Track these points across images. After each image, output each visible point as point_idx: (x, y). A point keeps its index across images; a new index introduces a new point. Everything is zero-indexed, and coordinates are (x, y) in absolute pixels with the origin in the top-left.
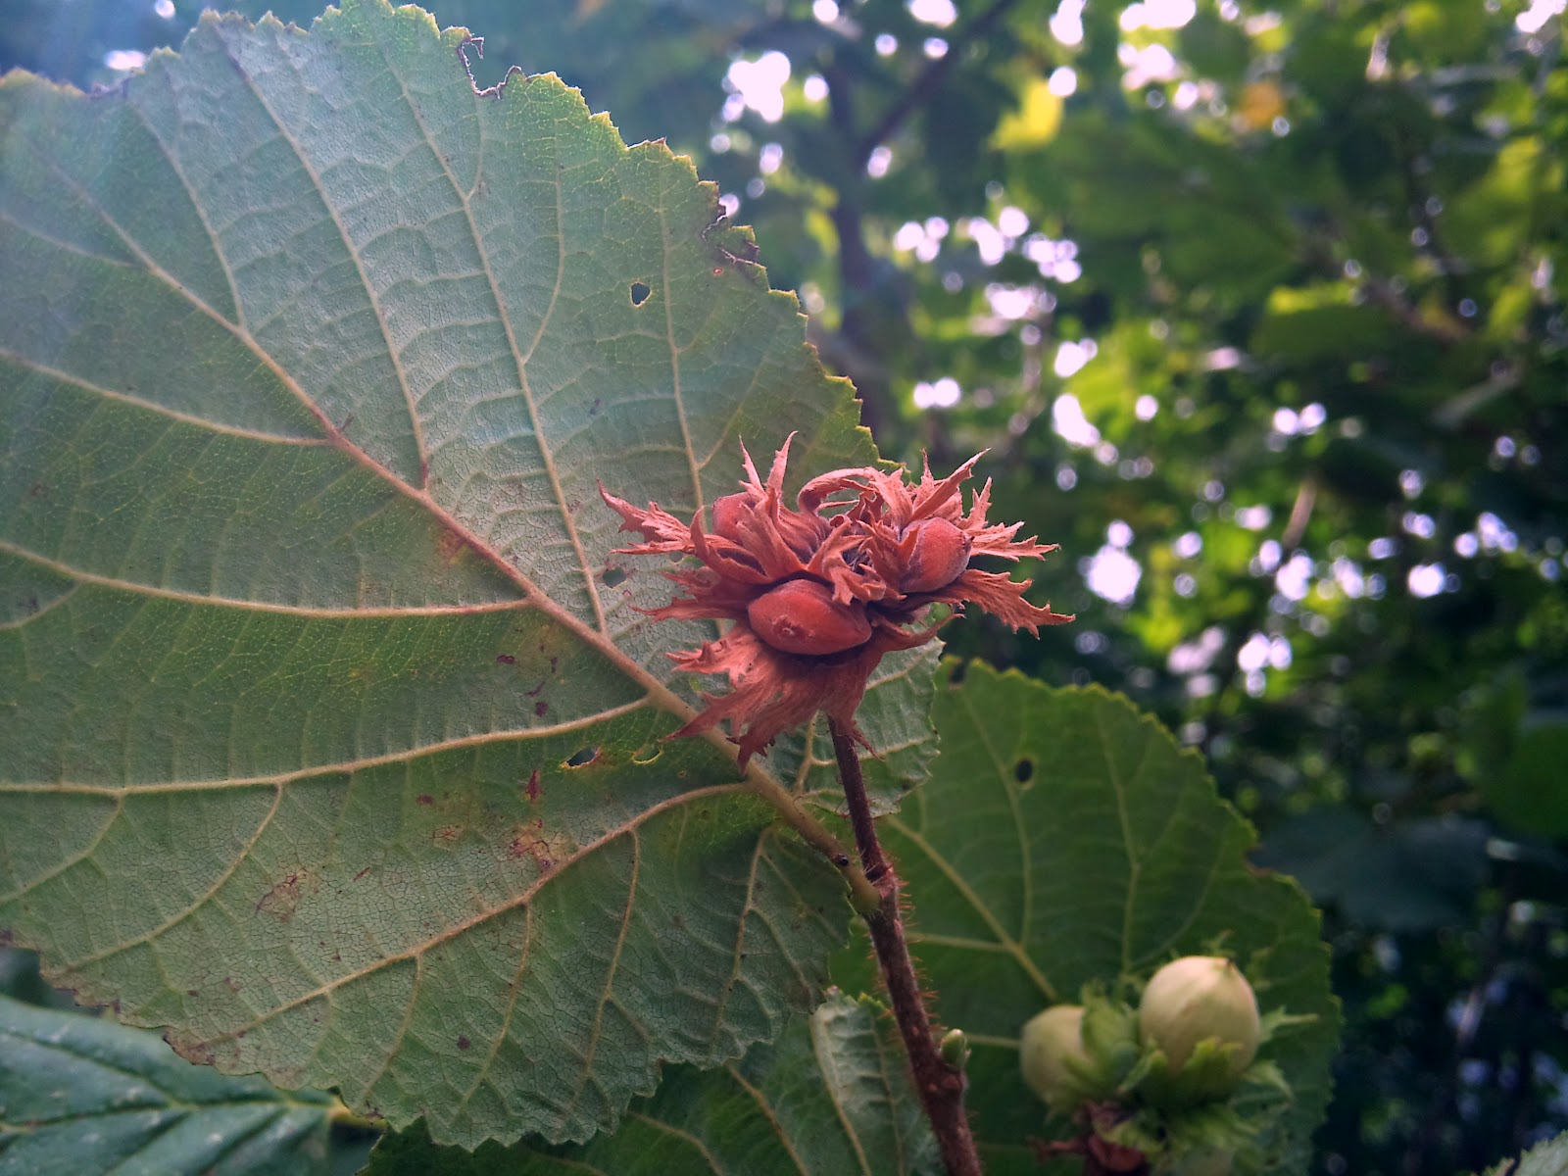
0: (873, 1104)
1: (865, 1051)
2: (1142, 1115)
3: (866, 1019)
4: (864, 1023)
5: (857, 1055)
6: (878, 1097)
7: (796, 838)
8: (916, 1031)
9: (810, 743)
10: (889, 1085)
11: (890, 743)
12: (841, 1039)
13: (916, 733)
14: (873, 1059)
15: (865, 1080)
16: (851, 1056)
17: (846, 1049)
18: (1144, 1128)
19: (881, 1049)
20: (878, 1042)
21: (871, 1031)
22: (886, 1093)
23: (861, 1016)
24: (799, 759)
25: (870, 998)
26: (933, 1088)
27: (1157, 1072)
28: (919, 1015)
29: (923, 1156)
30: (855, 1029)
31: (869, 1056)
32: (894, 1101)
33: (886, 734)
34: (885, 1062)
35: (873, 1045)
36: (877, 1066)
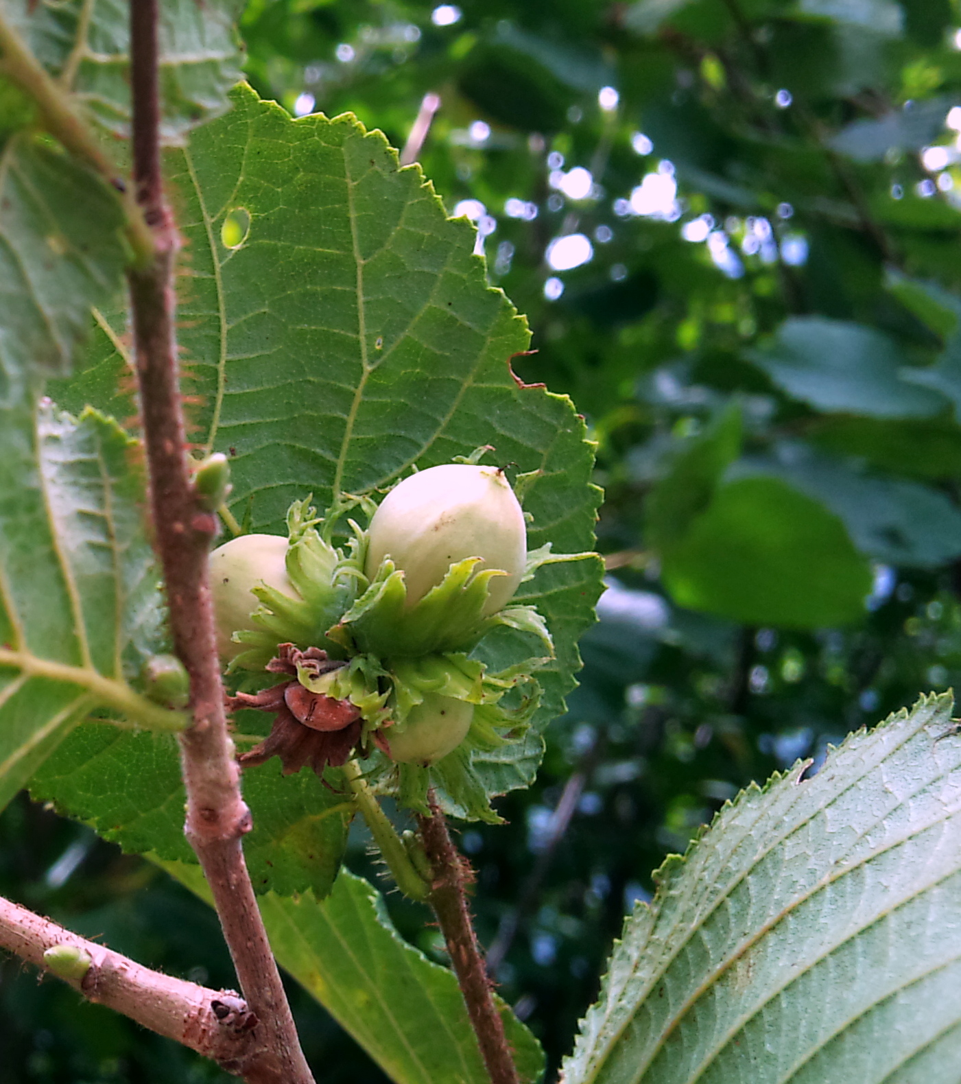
0: (93, 547)
1: (84, 481)
2: (358, 663)
3: (90, 441)
4: (87, 445)
5: (75, 484)
6: (99, 539)
7: (58, 149)
8: (169, 446)
9: (84, 29)
10: (113, 526)
11: (184, 50)
12: (55, 463)
13: (216, 45)
14: (96, 489)
15: (84, 516)
16: (65, 484)
17: (60, 474)
18: (359, 678)
19: (108, 480)
20: (103, 470)
21: (96, 456)
22: (109, 535)
23: (82, 437)
24: (66, 47)
25: (98, 413)
26: (179, 527)
27: (390, 605)
28: (175, 426)
29: (141, 627)
30: (72, 452)
31: (89, 487)
32: (120, 547)
33: (180, 37)
34: (110, 497)
35: (97, 473)
36: (101, 501)
